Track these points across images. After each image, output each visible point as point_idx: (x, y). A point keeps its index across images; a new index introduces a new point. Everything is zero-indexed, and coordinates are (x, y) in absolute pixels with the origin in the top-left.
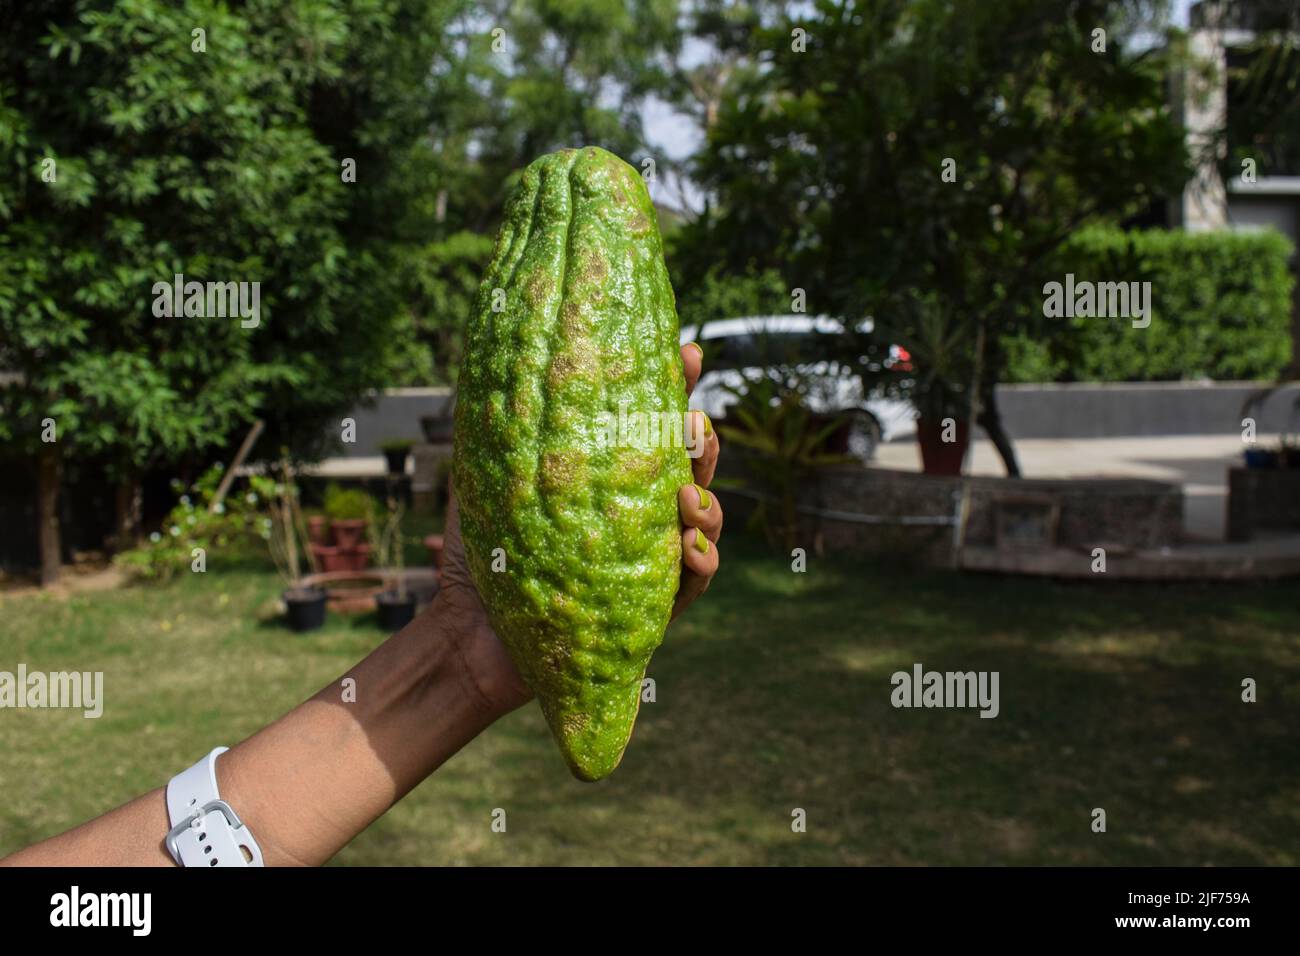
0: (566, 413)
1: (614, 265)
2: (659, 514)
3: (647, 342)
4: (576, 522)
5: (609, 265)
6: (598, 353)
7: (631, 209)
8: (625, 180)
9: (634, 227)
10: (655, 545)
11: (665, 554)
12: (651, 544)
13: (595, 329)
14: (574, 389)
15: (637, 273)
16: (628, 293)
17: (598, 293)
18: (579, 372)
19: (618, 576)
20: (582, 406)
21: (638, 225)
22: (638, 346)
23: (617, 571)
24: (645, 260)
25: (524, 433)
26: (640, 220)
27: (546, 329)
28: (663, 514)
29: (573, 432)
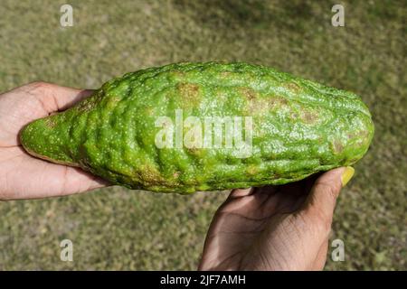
0: (223, 96)
1: (313, 128)
2: (165, 155)
3: (269, 147)
4: (159, 103)
5: (313, 125)
6: (261, 115)
7: (345, 142)
8: (360, 141)
9: (335, 144)
10: (147, 155)
11: (142, 163)
12: (147, 152)
13: (274, 113)
14: (238, 99)
15: (309, 143)
16: (298, 135)
17: (295, 116)
18: (248, 102)
19: (128, 130)
20: (228, 105)
21: (337, 146)
22: (266, 140)
23: (131, 130)
24: (318, 149)
25: (211, 76)
26: (340, 148)
27: (271, 88)
28: (166, 159)
29: (212, 100)
